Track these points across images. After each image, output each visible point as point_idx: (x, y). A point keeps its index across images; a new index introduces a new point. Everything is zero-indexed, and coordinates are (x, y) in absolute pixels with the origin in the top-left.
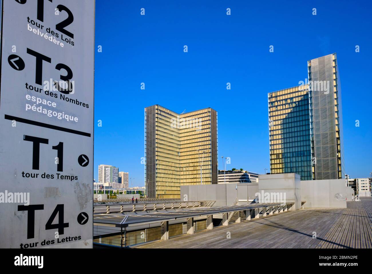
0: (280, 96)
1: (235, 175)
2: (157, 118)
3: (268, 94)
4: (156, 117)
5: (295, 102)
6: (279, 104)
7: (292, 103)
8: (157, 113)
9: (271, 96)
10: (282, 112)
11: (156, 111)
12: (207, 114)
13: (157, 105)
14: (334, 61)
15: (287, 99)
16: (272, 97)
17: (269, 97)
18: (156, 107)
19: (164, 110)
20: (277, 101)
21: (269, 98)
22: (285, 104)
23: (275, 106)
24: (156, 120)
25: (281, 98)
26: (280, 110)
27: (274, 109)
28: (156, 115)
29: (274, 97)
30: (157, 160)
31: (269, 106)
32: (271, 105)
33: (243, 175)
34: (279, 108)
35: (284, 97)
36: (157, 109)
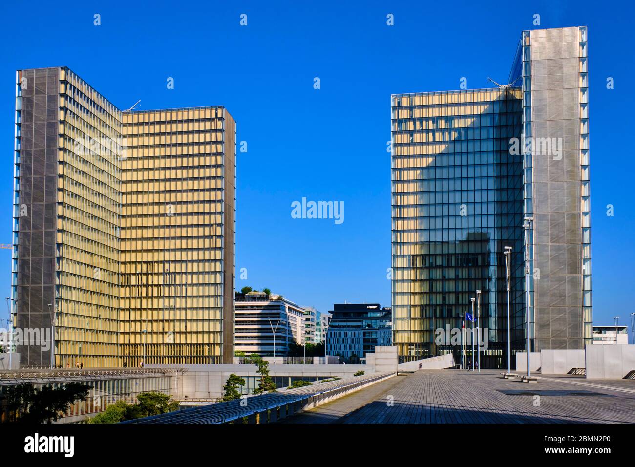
0: (421, 107)
1: (252, 306)
2: (65, 109)
3: (392, 98)
4: (61, 108)
5: (458, 130)
6: (418, 128)
7: (450, 130)
8: (65, 95)
9: (399, 103)
10: (425, 150)
11: (62, 89)
12: (213, 123)
13: (65, 69)
14: (582, 44)
15: (440, 118)
16: (399, 107)
17: (393, 104)
18: (62, 75)
19: (84, 89)
20: (414, 120)
21: (394, 108)
22: (433, 132)
23: (407, 132)
24: (61, 115)
25: (424, 113)
26: (421, 144)
27: (406, 138)
28: (62, 102)
29: (407, 108)
30: (59, 245)
31: (393, 128)
32: (398, 127)
33: (267, 307)
34: (417, 138)
35: (430, 113)
36: (65, 82)
